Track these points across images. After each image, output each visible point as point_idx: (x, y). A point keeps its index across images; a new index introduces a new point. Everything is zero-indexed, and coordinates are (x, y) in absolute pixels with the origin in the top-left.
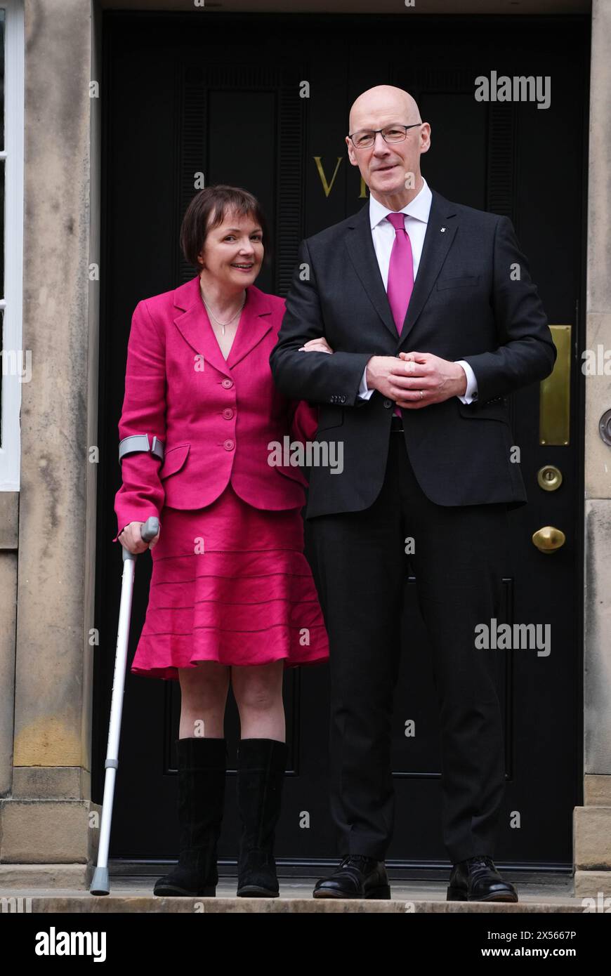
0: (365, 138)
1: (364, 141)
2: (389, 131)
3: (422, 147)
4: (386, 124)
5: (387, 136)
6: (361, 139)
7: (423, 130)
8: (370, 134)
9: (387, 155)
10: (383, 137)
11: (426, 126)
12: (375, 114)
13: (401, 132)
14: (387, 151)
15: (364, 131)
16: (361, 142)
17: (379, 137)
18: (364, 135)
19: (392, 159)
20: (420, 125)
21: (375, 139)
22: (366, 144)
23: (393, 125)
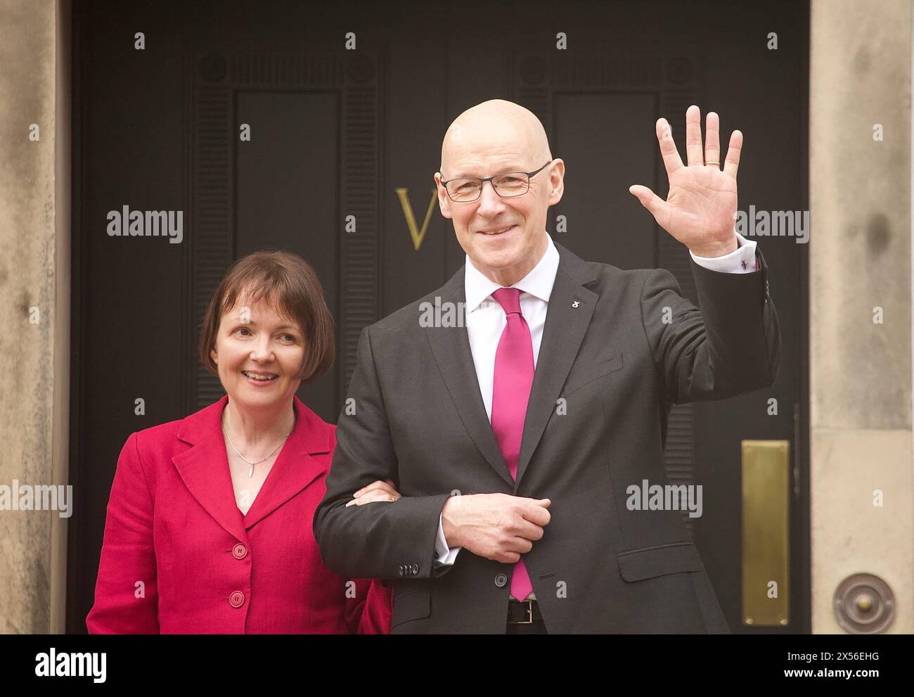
0: (466, 186)
1: (465, 190)
2: (504, 178)
3: (551, 197)
4: (499, 168)
5: (500, 185)
6: (460, 188)
7: (554, 170)
8: (473, 182)
9: (501, 214)
10: (494, 187)
11: (559, 164)
12: (480, 151)
13: (521, 180)
14: (501, 208)
15: (464, 176)
16: (460, 191)
17: (487, 187)
18: (464, 182)
19: (509, 219)
20: (549, 163)
21: (481, 189)
22: (468, 194)
23: (509, 170)
